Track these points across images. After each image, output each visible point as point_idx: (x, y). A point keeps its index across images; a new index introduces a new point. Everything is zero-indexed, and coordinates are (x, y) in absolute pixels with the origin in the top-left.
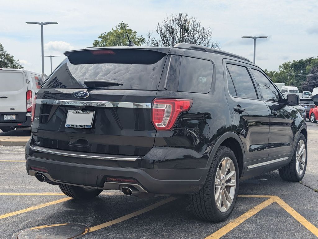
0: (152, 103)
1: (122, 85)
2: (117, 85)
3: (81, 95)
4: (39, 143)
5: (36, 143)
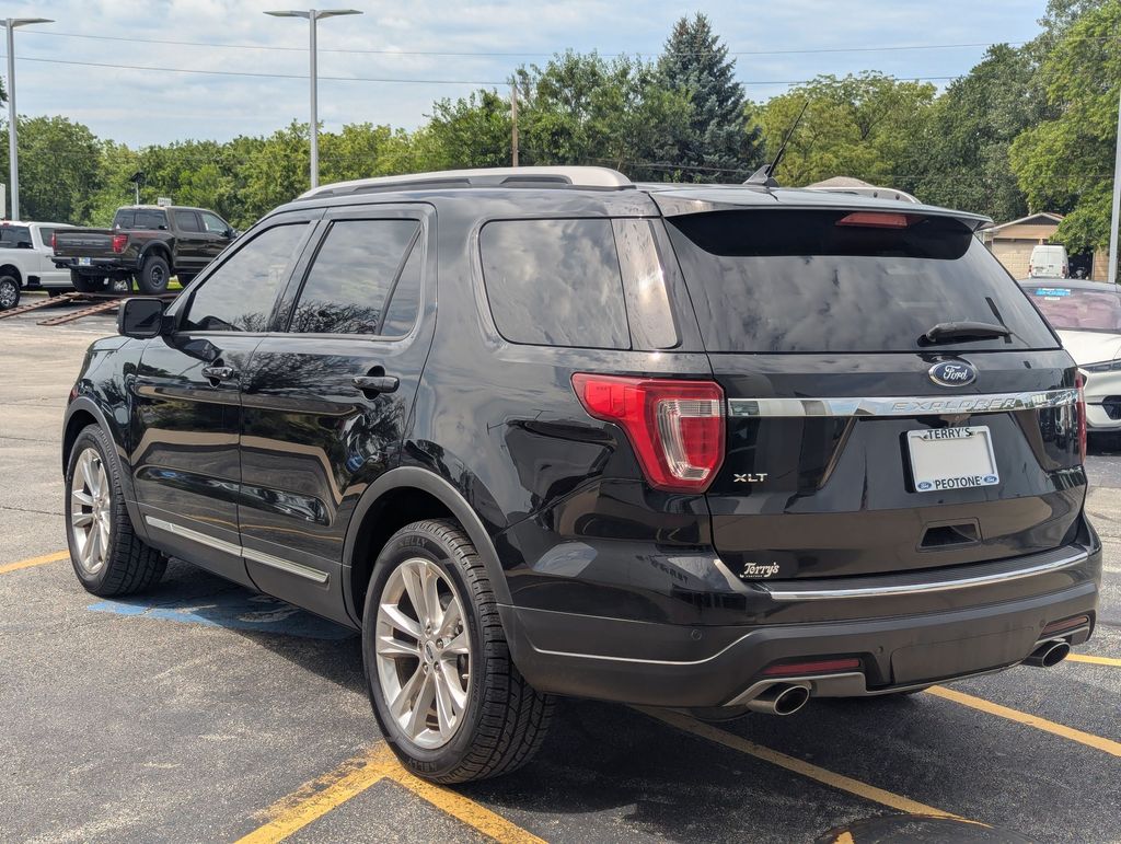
3: (958, 374)
4: (773, 569)
5: (749, 574)
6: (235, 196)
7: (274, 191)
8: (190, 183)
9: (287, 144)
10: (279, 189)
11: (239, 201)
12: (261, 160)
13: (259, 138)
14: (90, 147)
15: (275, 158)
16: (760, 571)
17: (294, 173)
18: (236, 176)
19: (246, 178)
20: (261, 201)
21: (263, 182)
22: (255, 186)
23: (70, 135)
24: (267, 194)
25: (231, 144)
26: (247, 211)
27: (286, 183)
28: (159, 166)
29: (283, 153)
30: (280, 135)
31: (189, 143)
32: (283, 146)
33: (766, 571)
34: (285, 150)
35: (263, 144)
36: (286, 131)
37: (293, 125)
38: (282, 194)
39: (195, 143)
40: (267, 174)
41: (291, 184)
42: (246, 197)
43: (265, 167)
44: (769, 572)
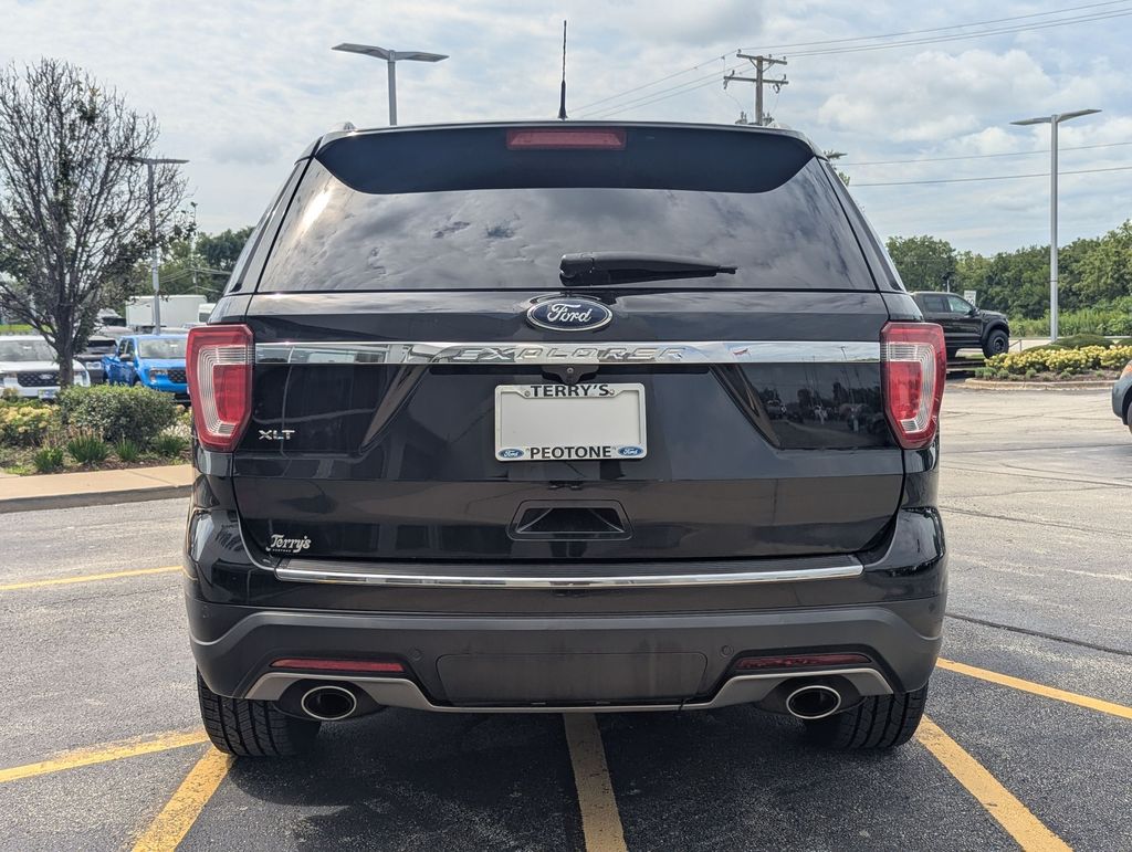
0: (882, 339)
1: (732, 271)
2: (710, 271)
3: (574, 315)
4: (303, 544)
5: (275, 547)
6: (1070, 290)
7: (1105, 283)
8: (1031, 281)
9: (1119, 242)
10: (1109, 281)
11: (1074, 294)
12: (1093, 258)
13: (1095, 239)
14: (949, 257)
15: (1107, 255)
16: (288, 545)
17: (1124, 266)
18: (1071, 272)
19: (1080, 274)
20: (1094, 292)
21: (1094, 277)
22: (1088, 280)
23: (934, 250)
24: (1099, 287)
25: (1070, 247)
26: (1081, 301)
27: (1116, 276)
28: (1006, 269)
29: (1114, 250)
30: (1113, 235)
31: (1033, 248)
32: (1115, 244)
33: (295, 545)
34: (1117, 247)
35: (1098, 244)
36: (1117, 231)
37: (1125, 225)
38: (1112, 285)
39: (1039, 248)
40: (1099, 268)
41: (1122, 276)
42: (1081, 290)
43: (1097, 263)
44: (299, 547)
